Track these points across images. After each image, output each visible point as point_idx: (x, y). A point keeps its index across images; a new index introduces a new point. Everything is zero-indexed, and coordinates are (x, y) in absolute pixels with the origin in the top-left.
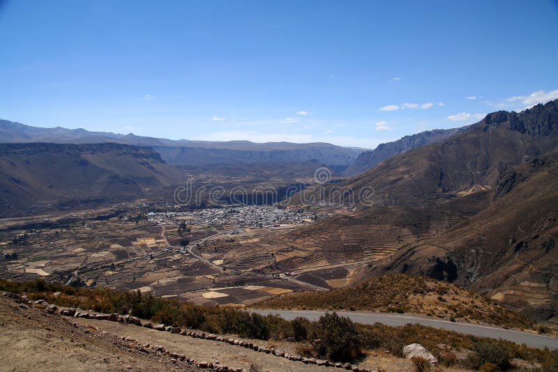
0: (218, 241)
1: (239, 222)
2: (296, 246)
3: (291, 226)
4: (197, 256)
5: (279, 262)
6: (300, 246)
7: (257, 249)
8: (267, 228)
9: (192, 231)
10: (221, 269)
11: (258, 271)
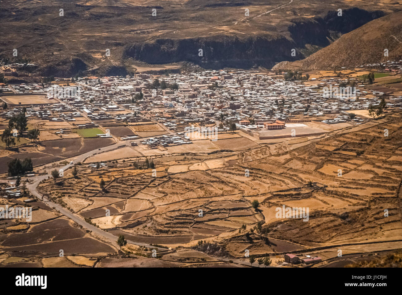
0: (112, 164)
1: (174, 115)
2: (321, 182)
3: (315, 128)
4: (51, 205)
5: (273, 225)
6: (331, 184)
7: (216, 189)
8: (249, 132)
9: (44, 136)
10: (113, 241)
11: (213, 249)
